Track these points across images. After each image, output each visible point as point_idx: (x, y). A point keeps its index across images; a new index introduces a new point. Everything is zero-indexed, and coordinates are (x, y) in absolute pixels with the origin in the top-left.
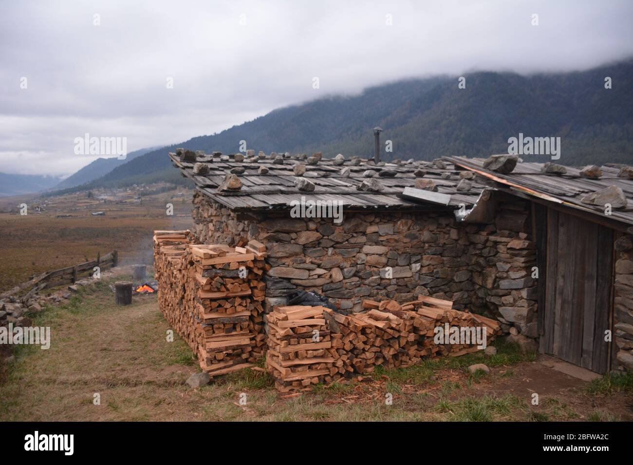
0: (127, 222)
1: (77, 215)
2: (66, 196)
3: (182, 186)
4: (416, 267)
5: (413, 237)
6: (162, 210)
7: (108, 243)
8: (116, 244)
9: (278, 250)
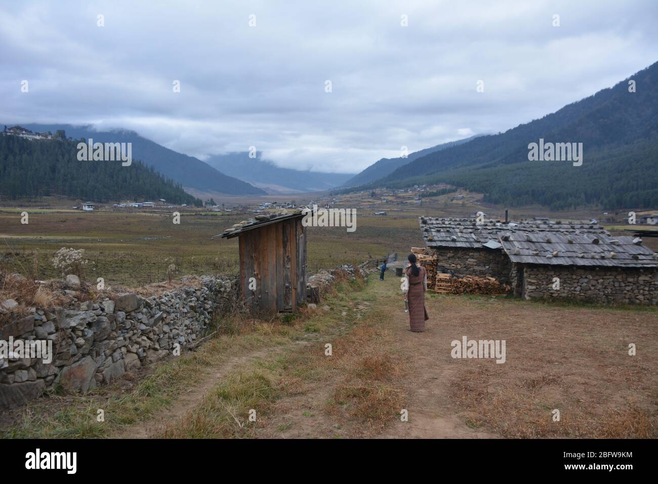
0: (406, 223)
1: (361, 213)
2: (351, 195)
3: (462, 188)
4: (487, 267)
5: (486, 257)
6: (441, 212)
7: (389, 243)
8: (396, 244)
9: (441, 258)
